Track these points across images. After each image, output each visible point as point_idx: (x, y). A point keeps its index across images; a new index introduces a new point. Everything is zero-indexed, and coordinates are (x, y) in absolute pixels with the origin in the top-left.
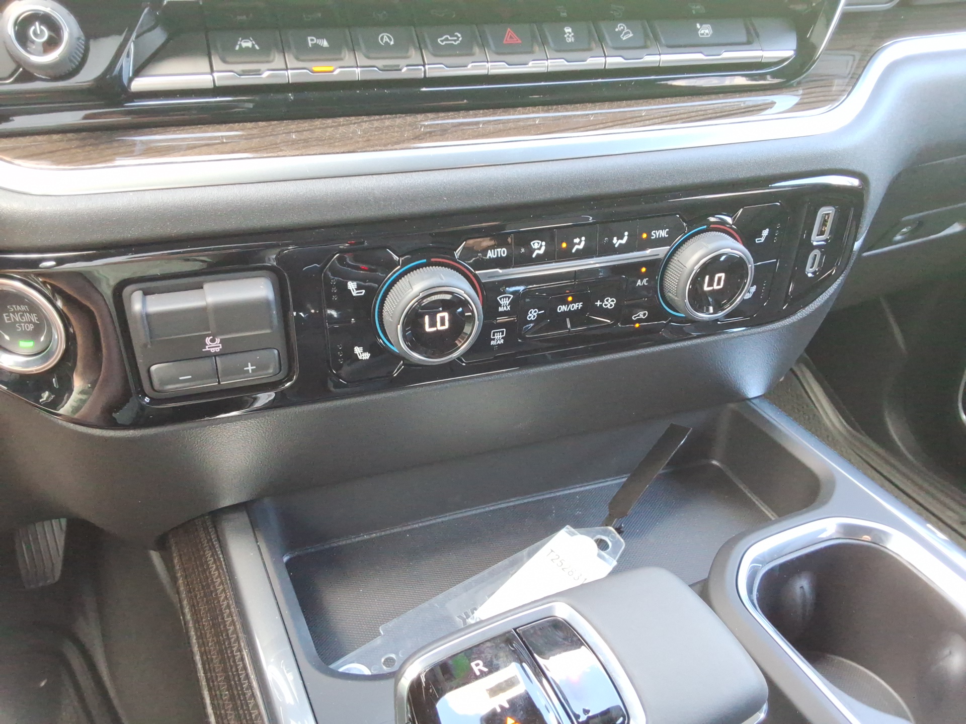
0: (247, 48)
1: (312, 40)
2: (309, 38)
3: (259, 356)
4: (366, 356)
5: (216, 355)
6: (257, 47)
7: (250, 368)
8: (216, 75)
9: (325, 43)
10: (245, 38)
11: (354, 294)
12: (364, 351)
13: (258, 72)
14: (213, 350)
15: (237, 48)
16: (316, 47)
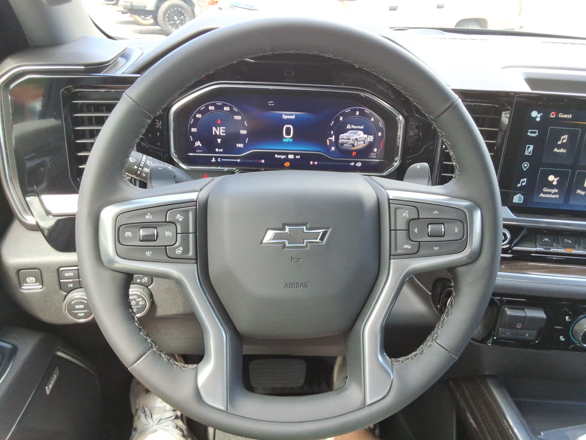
0: (546, 241)
1: (566, 240)
2: (565, 240)
3: (530, 331)
4: (563, 339)
5: (518, 329)
6: (549, 241)
7: (527, 335)
8: (537, 248)
9: (570, 242)
10: (546, 238)
11: (567, 320)
12: (563, 338)
13: (550, 249)
14: (518, 327)
15: (544, 240)
16: (567, 242)
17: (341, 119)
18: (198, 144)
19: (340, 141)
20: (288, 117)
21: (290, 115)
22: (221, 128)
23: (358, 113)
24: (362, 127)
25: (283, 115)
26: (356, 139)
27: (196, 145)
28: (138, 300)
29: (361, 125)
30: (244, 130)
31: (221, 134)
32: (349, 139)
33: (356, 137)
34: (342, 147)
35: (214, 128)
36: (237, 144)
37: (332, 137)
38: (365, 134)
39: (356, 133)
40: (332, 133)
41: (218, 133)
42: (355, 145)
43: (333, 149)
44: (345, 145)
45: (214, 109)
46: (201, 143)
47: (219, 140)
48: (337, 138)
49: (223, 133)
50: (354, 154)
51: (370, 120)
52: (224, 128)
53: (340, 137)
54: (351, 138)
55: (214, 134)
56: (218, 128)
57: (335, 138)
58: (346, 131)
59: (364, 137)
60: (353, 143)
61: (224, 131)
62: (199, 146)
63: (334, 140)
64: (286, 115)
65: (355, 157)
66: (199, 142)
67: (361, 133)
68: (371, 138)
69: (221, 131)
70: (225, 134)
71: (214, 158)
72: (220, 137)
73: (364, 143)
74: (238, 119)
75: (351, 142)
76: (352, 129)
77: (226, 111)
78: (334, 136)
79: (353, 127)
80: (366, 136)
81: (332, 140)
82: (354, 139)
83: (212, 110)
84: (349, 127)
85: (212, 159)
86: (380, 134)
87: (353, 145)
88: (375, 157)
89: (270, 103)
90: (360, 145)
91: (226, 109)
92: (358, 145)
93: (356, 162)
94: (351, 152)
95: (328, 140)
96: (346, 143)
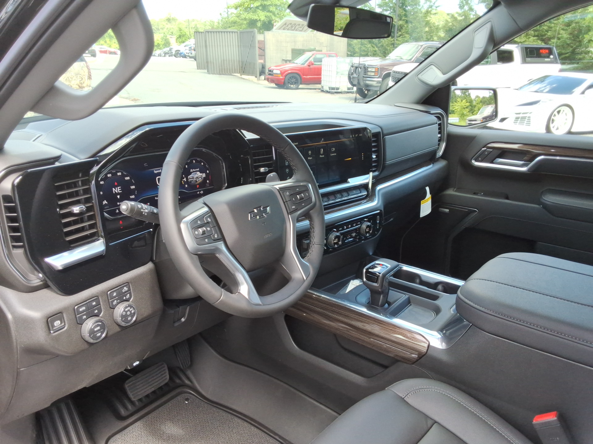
17: (187, 166)
18: (105, 203)
19: (189, 180)
20: (157, 171)
21: (158, 170)
22: (118, 188)
23: (194, 161)
24: (198, 170)
25: (154, 171)
26: (197, 177)
27: (104, 204)
28: (131, 310)
29: (198, 169)
30: (133, 186)
31: (119, 192)
32: (193, 178)
33: (196, 176)
34: (191, 184)
35: (113, 189)
36: (130, 196)
37: (184, 179)
38: (200, 173)
39: (196, 174)
40: (184, 176)
41: (117, 192)
42: (197, 181)
43: (186, 186)
44: (192, 182)
45: (111, 176)
46: (107, 201)
47: (118, 197)
48: (187, 179)
49: (120, 191)
50: (198, 186)
51: (201, 164)
52: (120, 187)
53: (189, 178)
54: (194, 177)
55: (114, 193)
56: (116, 188)
57: (186, 179)
58: (190, 173)
59: (200, 175)
60: (196, 180)
61: (120, 189)
62: (106, 203)
63: (185, 180)
64: (156, 170)
65: (198, 188)
66: (105, 201)
67: (198, 173)
68: (204, 175)
69: (119, 190)
70: (121, 192)
71: (117, 210)
72: (118, 194)
73: (202, 179)
74: (128, 179)
75: (195, 179)
76: (194, 172)
77: (120, 175)
78: (185, 178)
79: (194, 170)
80: (201, 174)
81: (184, 180)
82: (196, 177)
83: (110, 177)
84: (191, 171)
85: (116, 211)
86: (208, 172)
87: (196, 181)
88: (208, 186)
89: (145, 165)
90: (200, 180)
91: (119, 174)
92: (199, 181)
93: (200, 191)
94: (196, 185)
95: (182, 182)
96: (193, 180)
